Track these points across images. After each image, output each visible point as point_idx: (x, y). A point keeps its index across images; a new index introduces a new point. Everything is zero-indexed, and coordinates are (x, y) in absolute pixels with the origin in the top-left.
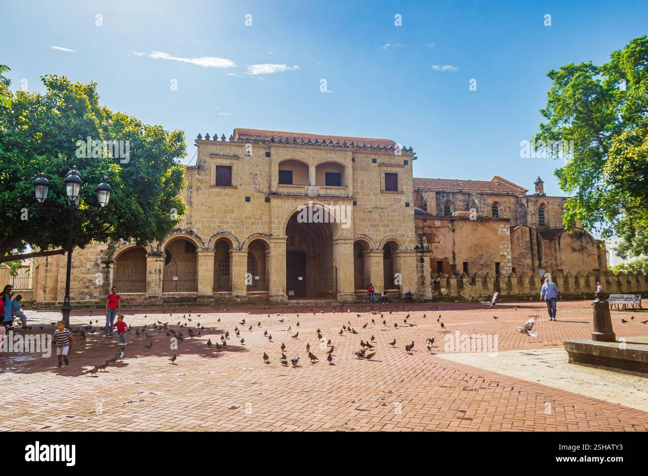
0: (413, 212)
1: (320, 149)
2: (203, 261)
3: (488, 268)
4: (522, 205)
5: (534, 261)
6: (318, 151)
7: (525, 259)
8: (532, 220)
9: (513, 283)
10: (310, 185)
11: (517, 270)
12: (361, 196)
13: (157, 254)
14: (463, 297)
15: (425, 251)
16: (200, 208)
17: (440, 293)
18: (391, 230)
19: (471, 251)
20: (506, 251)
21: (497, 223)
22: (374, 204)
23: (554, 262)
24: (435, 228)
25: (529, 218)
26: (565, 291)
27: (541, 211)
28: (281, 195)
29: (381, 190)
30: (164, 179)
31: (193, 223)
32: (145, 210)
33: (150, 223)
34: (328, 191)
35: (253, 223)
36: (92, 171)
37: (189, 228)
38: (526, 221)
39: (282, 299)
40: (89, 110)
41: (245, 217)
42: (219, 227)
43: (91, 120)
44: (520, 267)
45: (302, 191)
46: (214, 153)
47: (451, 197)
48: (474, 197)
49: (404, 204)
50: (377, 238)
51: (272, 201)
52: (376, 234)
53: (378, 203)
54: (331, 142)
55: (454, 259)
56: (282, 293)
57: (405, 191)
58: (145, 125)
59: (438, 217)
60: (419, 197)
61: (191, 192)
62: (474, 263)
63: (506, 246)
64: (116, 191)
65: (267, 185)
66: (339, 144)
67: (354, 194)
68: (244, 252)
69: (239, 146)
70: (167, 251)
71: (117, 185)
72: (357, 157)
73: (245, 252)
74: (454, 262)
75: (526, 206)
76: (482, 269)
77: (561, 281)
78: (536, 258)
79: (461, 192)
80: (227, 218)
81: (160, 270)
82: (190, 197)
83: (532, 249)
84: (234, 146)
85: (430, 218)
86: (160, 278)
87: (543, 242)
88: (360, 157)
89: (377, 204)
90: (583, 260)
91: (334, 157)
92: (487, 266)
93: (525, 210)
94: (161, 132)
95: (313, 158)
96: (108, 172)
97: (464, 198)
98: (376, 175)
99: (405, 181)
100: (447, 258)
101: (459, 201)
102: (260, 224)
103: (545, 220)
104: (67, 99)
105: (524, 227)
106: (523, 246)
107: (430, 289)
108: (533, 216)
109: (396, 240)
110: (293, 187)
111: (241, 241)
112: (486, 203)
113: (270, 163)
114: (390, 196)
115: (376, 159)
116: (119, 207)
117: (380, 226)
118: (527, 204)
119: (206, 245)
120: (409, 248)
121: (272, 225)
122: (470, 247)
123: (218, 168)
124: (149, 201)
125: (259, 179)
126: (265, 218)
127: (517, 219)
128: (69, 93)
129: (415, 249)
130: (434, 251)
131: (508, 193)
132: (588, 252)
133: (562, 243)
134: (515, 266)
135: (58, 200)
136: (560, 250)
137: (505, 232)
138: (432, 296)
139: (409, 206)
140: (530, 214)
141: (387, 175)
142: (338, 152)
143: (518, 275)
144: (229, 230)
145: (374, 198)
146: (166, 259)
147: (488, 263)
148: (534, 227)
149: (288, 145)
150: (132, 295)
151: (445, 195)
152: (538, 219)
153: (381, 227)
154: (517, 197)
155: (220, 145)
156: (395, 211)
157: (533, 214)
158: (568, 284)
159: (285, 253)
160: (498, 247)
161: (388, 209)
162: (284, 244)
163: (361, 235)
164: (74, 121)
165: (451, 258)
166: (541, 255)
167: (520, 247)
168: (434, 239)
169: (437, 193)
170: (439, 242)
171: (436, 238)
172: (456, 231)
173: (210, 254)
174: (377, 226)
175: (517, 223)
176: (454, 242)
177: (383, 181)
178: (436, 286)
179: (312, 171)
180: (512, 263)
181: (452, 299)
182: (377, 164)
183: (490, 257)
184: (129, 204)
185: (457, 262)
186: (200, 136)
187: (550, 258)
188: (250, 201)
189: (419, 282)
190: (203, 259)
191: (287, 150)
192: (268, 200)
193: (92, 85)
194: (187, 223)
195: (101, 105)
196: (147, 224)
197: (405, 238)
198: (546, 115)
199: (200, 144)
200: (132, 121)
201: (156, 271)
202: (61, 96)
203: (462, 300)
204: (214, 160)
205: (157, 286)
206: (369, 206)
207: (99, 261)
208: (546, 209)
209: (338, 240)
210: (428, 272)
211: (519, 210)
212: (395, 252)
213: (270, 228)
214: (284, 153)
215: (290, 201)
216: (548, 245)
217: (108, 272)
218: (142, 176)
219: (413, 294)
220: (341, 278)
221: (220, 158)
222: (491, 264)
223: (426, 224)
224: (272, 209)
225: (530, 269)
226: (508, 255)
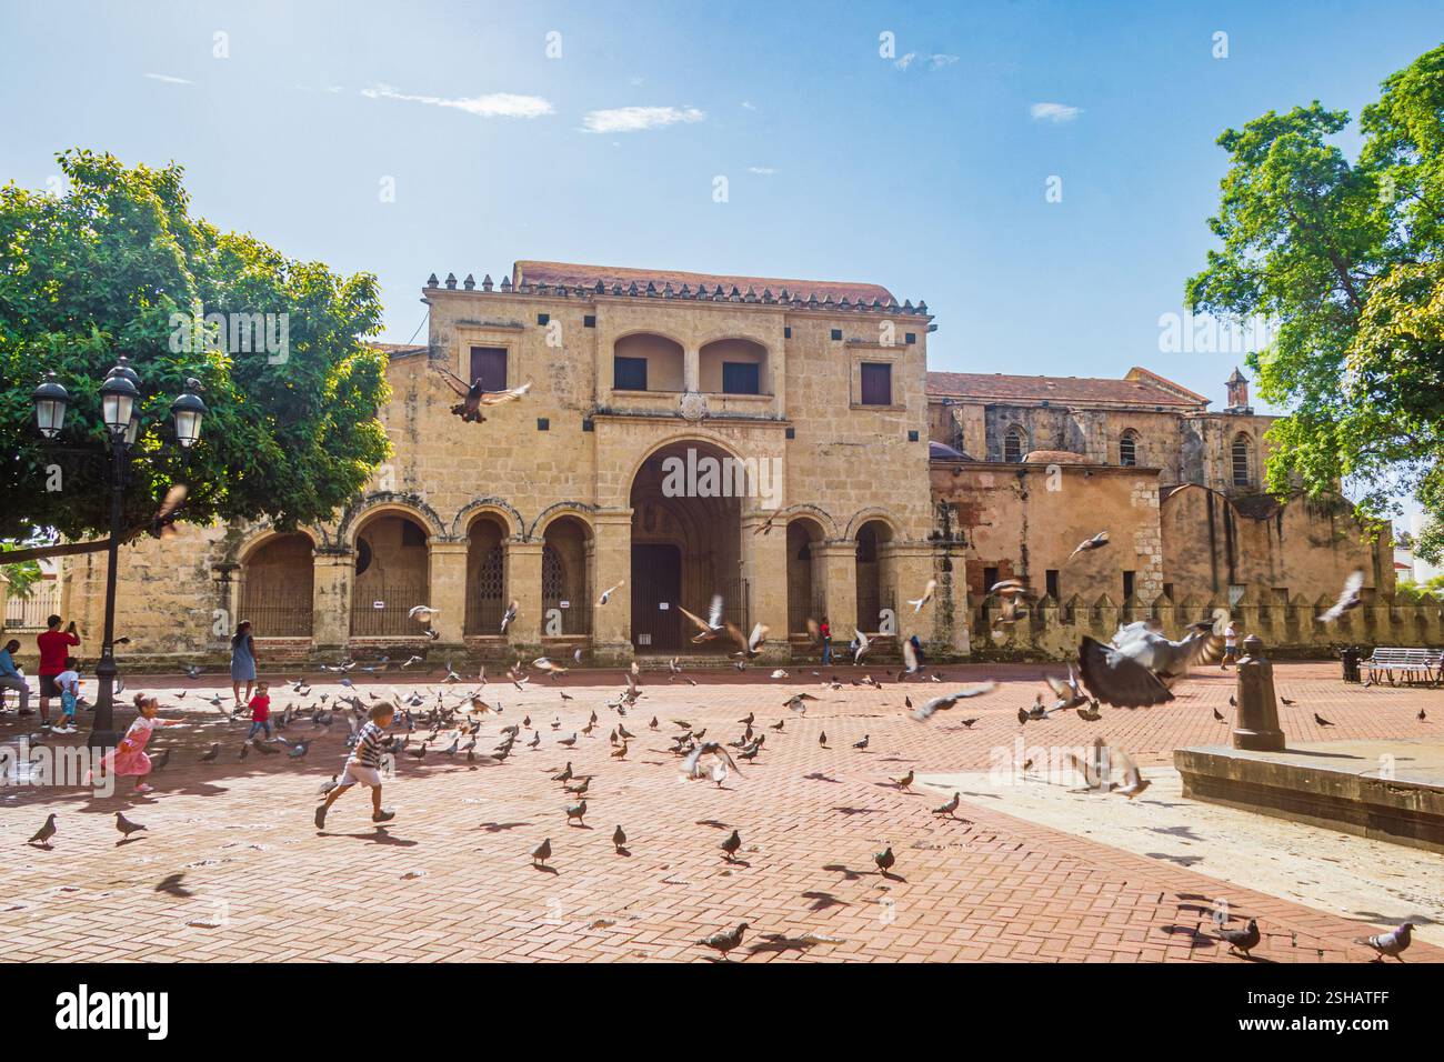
0: (927, 455)
1: (710, 309)
2: (441, 565)
3: (1106, 585)
4: (1192, 436)
5: (1219, 568)
6: (706, 313)
7: (1196, 563)
8: (1217, 471)
9: (1163, 619)
10: (686, 391)
11: (1176, 588)
12: (804, 417)
13: (337, 550)
14: (1044, 652)
15: (954, 545)
16: (435, 444)
17: (990, 643)
18: (874, 496)
19: (1065, 543)
20: (1149, 545)
21: (1130, 478)
22: (834, 436)
23: (1265, 571)
24: (979, 489)
25: (1208, 467)
26: (1290, 639)
27: (1239, 452)
28: (618, 414)
29: (851, 403)
30: (336, 383)
31: (419, 478)
32: (289, 453)
33: (303, 480)
34: (729, 406)
35: (556, 480)
36: (168, 367)
37: (411, 490)
38: (1201, 476)
39: (622, 654)
40: (163, 228)
41: (538, 465)
42: (478, 488)
43: (167, 252)
44: (1184, 583)
45: (668, 406)
46: (467, 318)
47: (1022, 416)
48: (1076, 418)
49: (906, 435)
50: (841, 516)
51: (598, 427)
52: (840, 505)
53: (845, 434)
54: (736, 292)
55: (1025, 562)
56: (622, 639)
57: (907, 405)
58: (290, 261)
59: (990, 466)
60: (947, 420)
61: (414, 409)
62: (1073, 573)
63: (1149, 532)
64: (220, 410)
65: (588, 392)
66: (755, 295)
67: (788, 411)
68: (534, 545)
69: (523, 302)
70: (360, 542)
71: (223, 397)
72: (795, 327)
73: (539, 545)
74: (1025, 570)
75: (1201, 438)
76: (1091, 586)
77: (1278, 617)
78: (1222, 561)
79: (1045, 406)
80: (495, 468)
81: (344, 586)
82: (412, 420)
83: (1213, 541)
84: (512, 301)
85: (970, 467)
86: (343, 605)
87: (1240, 523)
88: (802, 326)
89: (841, 437)
90: (1337, 566)
91: (743, 326)
92: (1104, 579)
93: (1199, 448)
94: (322, 277)
95: (692, 329)
96: (202, 369)
97: (1052, 421)
98: (839, 368)
99: (908, 380)
100: (1007, 562)
101: (1041, 428)
102: (571, 482)
103: (1249, 473)
104: (116, 204)
105: (1193, 488)
106: (1191, 532)
107: (966, 632)
108: (1218, 462)
109: (887, 518)
110: (648, 397)
111: (529, 521)
112: (1104, 432)
113: (594, 342)
114: (873, 417)
115: (840, 332)
116: (229, 446)
117: (849, 486)
118: (1204, 434)
119: (448, 529)
120: (917, 538)
121: (599, 484)
122: (1064, 535)
123: (476, 352)
124: (298, 433)
125: (571, 378)
126: (584, 468)
127: (1180, 470)
128: (120, 192)
129: (929, 539)
130: (977, 543)
131: (1161, 409)
132: (1348, 547)
133: (1285, 527)
134: (1171, 580)
135: (91, 432)
136: (1280, 542)
137: (1148, 500)
138: (971, 649)
139: (916, 440)
140: (1210, 457)
141: (867, 368)
142: (752, 315)
143: (1179, 600)
144: (501, 495)
145: (834, 421)
146: (358, 561)
147: (1106, 573)
148: (1220, 488)
149: (634, 300)
150: (282, 643)
151: (1007, 414)
152: (1231, 470)
153: (851, 488)
154: (1180, 417)
155: (479, 300)
156: (884, 452)
157: (1219, 459)
158: (1297, 624)
159: (628, 548)
160: (1130, 534)
161: (868, 447)
162: (624, 528)
163: (804, 506)
164: (129, 256)
165: (1017, 560)
166: (1234, 554)
167: (1183, 535)
168: (978, 516)
169: (988, 408)
170: (990, 524)
171: (982, 513)
172: (1029, 498)
173: (457, 549)
174: (842, 485)
175: (1179, 477)
176: (1025, 522)
177: (857, 382)
178: (981, 624)
179: (692, 359)
180: (1165, 573)
181: (1018, 657)
182: (841, 343)
183: (1111, 558)
184: (254, 440)
185: (1030, 572)
186: (433, 281)
187: (1256, 561)
188: (547, 429)
189: (940, 616)
190: (441, 561)
191: (633, 312)
192: (589, 426)
193: (171, 170)
194: (405, 480)
195: (193, 215)
196: (295, 483)
197: (907, 514)
198: (1220, 231)
199: (434, 297)
200: (259, 252)
201: (334, 587)
202: (102, 197)
203: (1040, 658)
204: (467, 335)
205: (338, 623)
206: (824, 439)
207: (207, 565)
208: (1251, 446)
209: (750, 518)
210: (960, 591)
211: (1186, 447)
212: (884, 545)
213: (595, 491)
214: (627, 318)
215: (640, 428)
216: (1250, 531)
217: (227, 590)
218: (280, 376)
219: (925, 645)
220: (756, 606)
221: (479, 330)
222: (1114, 574)
223: (960, 481)
224: (599, 447)
225: (1207, 587)
226: (1154, 554)
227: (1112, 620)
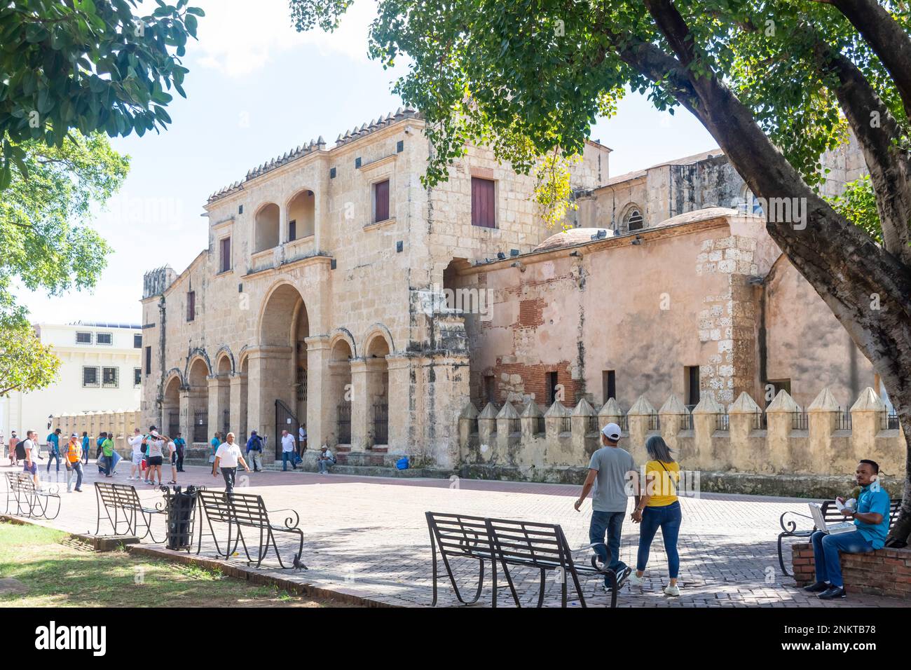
3: (663, 386)
7: (826, 345)
10: (278, 245)
14: (516, 469)
16: (209, 313)
17: (479, 457)
20: (717, 326)
21: (694, 237)
22: (356, 260)
24: (542, 283)
28: (257, 272)
29: (365, 225)
31: (206, 336)
34: (298, 250)
37: (203, 346)
41: (239, 319)
42: (221, 339)
44: (805, 376)
49: (395, 247)
50: (359, 334)
52: (358, 324)
53: (362, 256)
54: (299, 150)
55: (582, 364)
57: (397, 215)
61: (204, 290)
62: (630, 372)
63: (717, 308)
68: (237, 378)
69: (234, 200)
72: (338, 165)
74: (581, 372)
80: (226, 324)
82: (204, 298)
84: (230, 201)
88: (342, 164)
89: (360, 259)
91: (302, 179)
92: (662, 378)
95: (281, 192)
100: (566, 364)
109: (384, 333)
111: (236, 360)
114: (377, 236)
115: (360, 159)
117: (363, 306)
119: (213, 370)
120: (400, 351)
122: (619, 326)
123: (222, 243)
129: (407, 350)
130: (539, 345)
134: (788, 373)
137: (717, 263)
139: (402, 250)
141: (377, 187)
142: (307, 165)
144: (227, 344)
145: (356, 246)
147: (664, 370)
153: (365, 308)
156: (383, 268)
159: (258, 376)
160: (693, 315)
161: (374, 265)
162: (258, 360)
163: (339, 329)
165: (574, 362)
167: (807, 305)
168: (541, 313)
170: (551, 322)
172: (587, 285)
174: (359, 306)
177: (368, 204)
179: (281, 217)
181: (496, 473)
182: (361, 170)
183: (670, 349)
185: (588, 373)
188: (242, 291)
189: (427, 429)
194: (202, 339)
197: (395, 327)
204: (218, 233)
206: (350, 264)
214: (258, 195)
215: (261, 281)
221: (222, 227)
222: (673, 371)
223: (526, 276)
225: (841, 381)
226: (723, 339)
227: (579, 432)
